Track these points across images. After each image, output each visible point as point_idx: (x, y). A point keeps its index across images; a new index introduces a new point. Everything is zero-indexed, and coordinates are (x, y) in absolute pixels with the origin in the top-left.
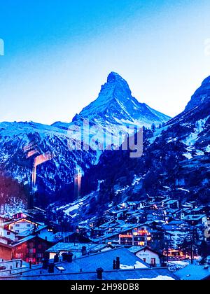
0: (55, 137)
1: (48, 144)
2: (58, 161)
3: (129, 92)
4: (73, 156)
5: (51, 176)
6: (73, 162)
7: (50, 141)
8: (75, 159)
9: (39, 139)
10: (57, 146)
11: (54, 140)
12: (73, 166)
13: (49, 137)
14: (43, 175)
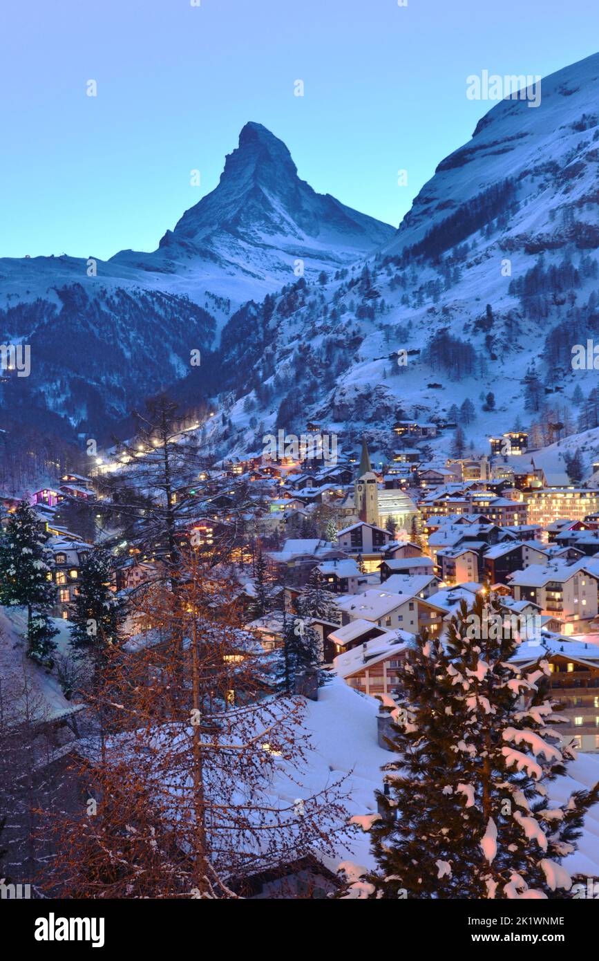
0: (120, 292)
1: (104, 308)
2: (129, 345)
3: (292, 168)
4: (162, 333)
5: (115, 380)
6: (161, 347)
7: (108, 303)
8: (167, 340)
9: (85, 298)
10: (125, 312)
11: (116, 300)
12: (164, 357)
13: (105, 292)
14: (98, 380)
